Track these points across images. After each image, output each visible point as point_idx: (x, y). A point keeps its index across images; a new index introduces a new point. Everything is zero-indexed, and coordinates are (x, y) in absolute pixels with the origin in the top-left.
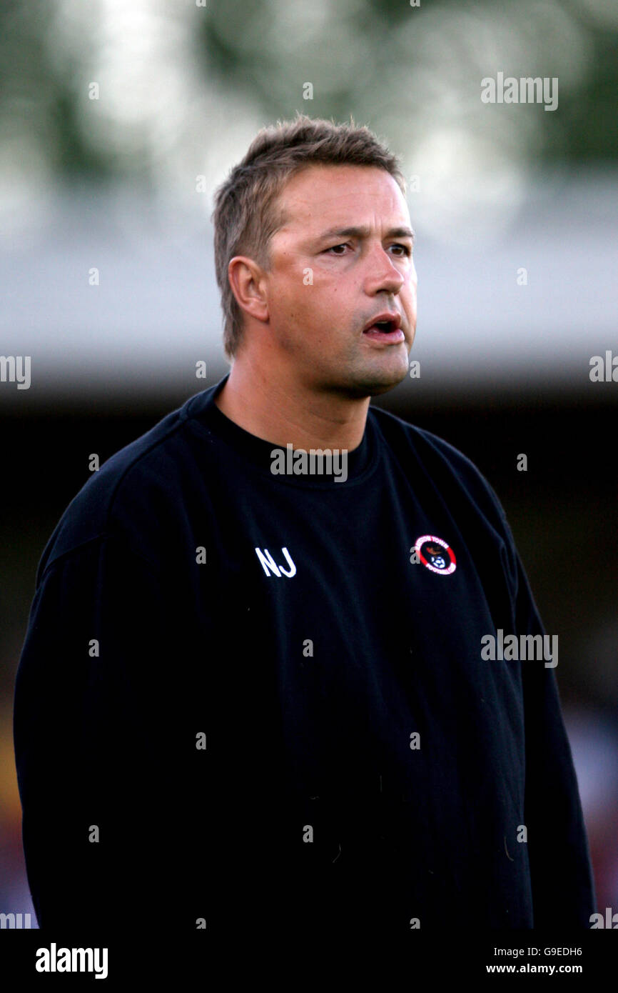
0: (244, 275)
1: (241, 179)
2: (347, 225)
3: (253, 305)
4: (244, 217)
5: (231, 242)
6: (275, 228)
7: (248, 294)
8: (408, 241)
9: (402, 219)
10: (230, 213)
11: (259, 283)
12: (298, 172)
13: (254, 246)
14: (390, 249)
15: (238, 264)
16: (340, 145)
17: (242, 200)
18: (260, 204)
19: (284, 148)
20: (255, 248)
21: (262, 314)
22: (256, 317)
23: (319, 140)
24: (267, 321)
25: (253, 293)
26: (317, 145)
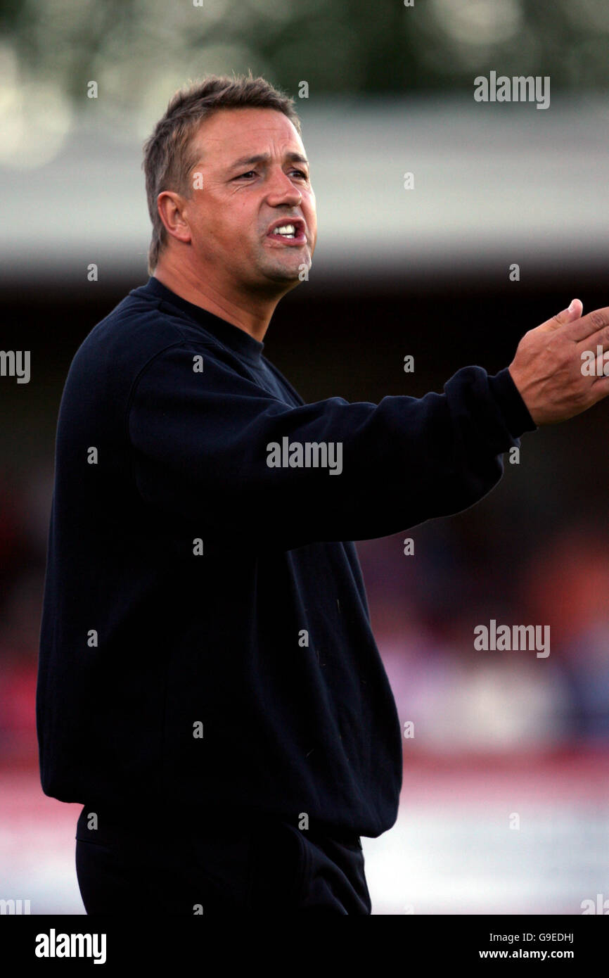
0: (170, 207)
1: (162, 130)
2: (253, 154)
3: (181, 230)
4: (167, 158)
5: (158, 182)
6: (192, 164)
7: (174, 222)
8: (305, 167)
9: (297, 148)
10: (156, 158)
11: (182, 211)
12: (207, 117)
13: (176, 182)
14: (292, 174)
15: (165, 198)
16: (241, 92)
17: (165, 146)
18: (179, 147)
20: (178, 182)
21: (185, 235)
22: (181, 240)
23: (223, 89)
24: (189, 242)
25: (179, 221)
26: (222, 93)
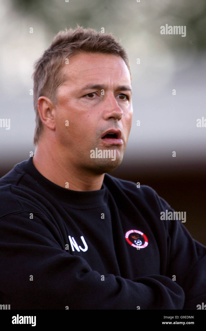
0: (45, 106)
1: (46, 58)
2: (95, 83)
3: (48, 122)
4: (46, 77)
5: (39, 89)
6: (60, 84)
7: (46, 116)
8: (128, 93)
9: (126, 81)
10: (40, 74)
11: (52, 110)
13: (50, 92)
14: (118, 96)
15: (42, 100)
16: (95, 42)
17: (46, 69)
18: (54, 71)
19: (67, 43)
20: (51, 92)
21: (52, 126)
22: (49, 127)
23: (86, 38)
24: (54, 130)
25: (49, 115)
26: (83, 42)
